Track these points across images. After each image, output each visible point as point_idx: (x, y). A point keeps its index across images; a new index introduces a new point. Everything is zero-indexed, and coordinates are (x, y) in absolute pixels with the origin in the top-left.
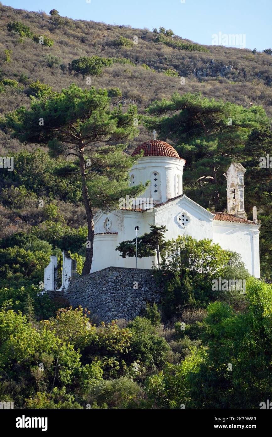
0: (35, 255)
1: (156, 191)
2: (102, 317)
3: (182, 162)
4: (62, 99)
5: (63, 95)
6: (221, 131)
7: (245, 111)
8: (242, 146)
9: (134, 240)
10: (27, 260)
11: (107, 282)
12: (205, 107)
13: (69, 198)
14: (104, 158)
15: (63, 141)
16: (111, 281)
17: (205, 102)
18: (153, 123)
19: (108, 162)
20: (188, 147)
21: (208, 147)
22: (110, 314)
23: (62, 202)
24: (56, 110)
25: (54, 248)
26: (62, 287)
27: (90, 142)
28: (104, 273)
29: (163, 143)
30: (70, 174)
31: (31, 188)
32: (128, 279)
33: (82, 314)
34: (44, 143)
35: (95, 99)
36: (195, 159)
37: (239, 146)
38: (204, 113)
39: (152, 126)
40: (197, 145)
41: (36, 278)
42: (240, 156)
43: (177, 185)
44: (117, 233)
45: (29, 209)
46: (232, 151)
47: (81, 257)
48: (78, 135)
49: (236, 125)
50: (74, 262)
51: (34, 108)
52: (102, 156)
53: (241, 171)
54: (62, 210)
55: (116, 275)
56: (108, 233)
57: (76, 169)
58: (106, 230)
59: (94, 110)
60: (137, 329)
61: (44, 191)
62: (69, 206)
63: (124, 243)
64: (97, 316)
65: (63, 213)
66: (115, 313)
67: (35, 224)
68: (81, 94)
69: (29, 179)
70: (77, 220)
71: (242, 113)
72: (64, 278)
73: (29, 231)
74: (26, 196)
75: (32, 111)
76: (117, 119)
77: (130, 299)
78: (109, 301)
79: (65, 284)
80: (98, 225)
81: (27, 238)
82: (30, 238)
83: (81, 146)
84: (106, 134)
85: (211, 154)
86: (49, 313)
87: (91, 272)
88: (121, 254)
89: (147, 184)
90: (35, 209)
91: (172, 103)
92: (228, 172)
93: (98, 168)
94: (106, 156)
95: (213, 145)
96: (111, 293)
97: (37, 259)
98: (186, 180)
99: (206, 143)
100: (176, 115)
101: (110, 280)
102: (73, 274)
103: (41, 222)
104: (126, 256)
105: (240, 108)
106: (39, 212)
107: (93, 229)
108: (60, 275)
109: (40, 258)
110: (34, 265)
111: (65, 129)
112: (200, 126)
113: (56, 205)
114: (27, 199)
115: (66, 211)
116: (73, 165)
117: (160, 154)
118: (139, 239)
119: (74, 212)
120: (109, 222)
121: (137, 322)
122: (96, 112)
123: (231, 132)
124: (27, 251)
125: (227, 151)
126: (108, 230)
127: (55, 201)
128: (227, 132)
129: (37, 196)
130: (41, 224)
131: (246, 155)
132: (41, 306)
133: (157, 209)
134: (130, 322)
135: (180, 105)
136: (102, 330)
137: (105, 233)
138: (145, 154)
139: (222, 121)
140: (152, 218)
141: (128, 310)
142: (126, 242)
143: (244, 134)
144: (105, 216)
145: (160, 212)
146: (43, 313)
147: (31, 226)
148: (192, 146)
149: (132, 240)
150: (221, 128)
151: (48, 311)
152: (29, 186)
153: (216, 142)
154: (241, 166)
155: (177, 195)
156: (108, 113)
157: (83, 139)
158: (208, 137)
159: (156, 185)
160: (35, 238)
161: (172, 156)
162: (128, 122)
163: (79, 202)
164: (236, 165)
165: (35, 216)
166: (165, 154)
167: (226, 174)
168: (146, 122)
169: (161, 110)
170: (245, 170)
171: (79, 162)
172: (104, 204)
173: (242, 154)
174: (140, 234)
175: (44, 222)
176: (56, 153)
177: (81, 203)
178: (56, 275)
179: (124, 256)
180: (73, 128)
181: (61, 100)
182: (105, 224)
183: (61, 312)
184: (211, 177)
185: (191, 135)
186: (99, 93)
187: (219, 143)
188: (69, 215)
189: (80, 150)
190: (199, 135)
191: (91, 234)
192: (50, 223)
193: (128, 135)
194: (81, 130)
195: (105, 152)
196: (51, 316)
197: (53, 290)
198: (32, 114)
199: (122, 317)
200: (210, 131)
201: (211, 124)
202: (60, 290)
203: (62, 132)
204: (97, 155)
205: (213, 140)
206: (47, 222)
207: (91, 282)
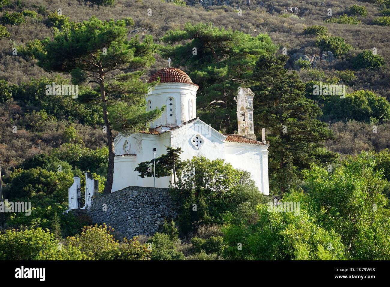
0: (57, 175)
1: (171, 115)
2: (124, 233)
3: (195, 88)
4: (83, 30)
5: (84, 27)
6: (230, 57)
7: (253, 39)
8: (250, 72)
9: (152, 161)
10: (49, 179)
11: (128, 201)
12: (216, 36)
13: (87, 121)
14: (123, 85)
15: (85, 70)
16: (131, 200)
17: (215, 31)
18: (167, 51)
19: (126, 88)
20: (201, 73)
21: (219, 73)
22: (131, 231)
23: (81, 125)
24: (78, 41)
25: (74, 168)
26: (85, 206)
27: (109, 70)
28: (124, 192)
29: (177, 70)
30: (91, 100)
31: (52, 112)
32: (147, 197)
33: (106, 231)
34: (67, 71)
35: (113, 30)
36: (206, 84)
37: (247, 71)
38: (214, 41)
39: (166, 54)
40: (208, 72)
41: (58, 197)
42: (248, 81)
43: (191, 109)
44: (135, 155)
45: (50, 132)
46: (241, 77)
47: (99, 176)
48: (98, 64)
49: (244, 52)
50: (96, 183)
51: (58, 39)
52: (121, 83)
53: (250, 95)
54: (81, 133)
55: (136, 194)
56: (127, 155)
57: (97, 95)
58: (126, 152)
59: (113, 40)
60: (157, 244)
61: (63, 115)
62: (87, 129)
63: (142, 163)
64: (118, 233)
65: (82, 136)
66: (135, 229)
67: (56, 146)
68: (101, 26)
69: (49, 104)
70: (95, 141)
71: (250, 41)
72: (87, 197)
73: (50, 152)
74: (46, 120)
75: (56, 42)
76: (134, 49)
77: (149, 216)
78: (130, 218)
79: (88, 203)
80: (118, 147)
81: (48, 160)
82: (51, 160)
83: (102, 74)
84: (124, 62)
85: (222, 80)
86: (74, 230)
87: (112, 191)
88: (140, 174)
89: (163, 109)
90: (55, 132)
91: (185, 32)
92: (238, 97)
93: (117, 94)
94: (125, 83)
95: (224, 71)
96: (131, 211)
97: (59, 179)
98: (199, 104)
99: (217, 70)
100: (189, 44)
101: (130, 198)
102: (95, 193)
103: (61, 144)
104: (145, 176)
105: (248, 36)
106: (60, 135)
107: (114, 151)
108: (83, 194)
109: (61, 178)
110: (56, 185)
111: (86, 58)
112: (211, 53)
113: (75, 128)
114: (48, 123)
115: (84, 133)
116: (94, 92)
117: (175, 80)
118: (156, 160)
119: (92, 135)
120: (129, 145)
121: (156, 238)
122: (115, 43)
123: (240, 58)
124: (49, 171)
125: (236, 77)
126: (127, 152)
127: (74, 125)
128: (236, 59)
129: (57, 120)
130: (61, 146)
131: (254, 80)
132: (67, 224)
133: (173, 132)
134: (150, 238)
135: (192, 34)
136: (125, 246)
137: (124, 155)
138: (161, 80)
139: (231, 49)
140: (168, 140)
141: (147, 226)
142: (144, 163)
143: (252, 61)
144: (124, 139)
145: (176, 134)
146: (68, 230)
147: (52, 148)
148: (204, 73)
149: (150, 161)
150: (230, 55)
151: (73, 228)
152: (50, 111)
153: (226, 68)
154: (250, 91)
155: (191, 119)
156: (126, 43)
157: (103, 67)
158: (219, 64)
159: (171, 110)
160: (56, 159)
161: (185, 82)
162: (145, 51)
163: (96, 125)
164: (245, 89)
165: (56, 138)
166: (179, 80)
167: (236, 98)
168: (161, 50)
169: (174, 39)
170: (253, 94)
171: (99, 88)
172: (123, 128)
173: (251, 79)
174: (158, 155)
175: (64, 144)
176: (78, 80)
177: (98, 126)
178: (80, 195)
179: (142, 176)
180: (94, 57)
181: (82, 32)
182: (125, 147)
183: (86, 229)
184: (221, 101)
185: (203, 62)
186: (117, 24)
187: (228, 69)
188: (87, 137)
189: (101, 78)
190: (210, 62)
191: (112, 156)
192: (70, 145)
193: (145, 64)
194: (101, 59)
195: (124, 79)
196: (76, 233)
197: (77, 208)
198: (55, 45)
199: (142, 233)
200: (221, 58)
201: (221, 52)
202: (84, 208)
203: (83, 61)
204: (117, 83)
205: (223, 67)
206: (67, 144)
207: (112, 200)
